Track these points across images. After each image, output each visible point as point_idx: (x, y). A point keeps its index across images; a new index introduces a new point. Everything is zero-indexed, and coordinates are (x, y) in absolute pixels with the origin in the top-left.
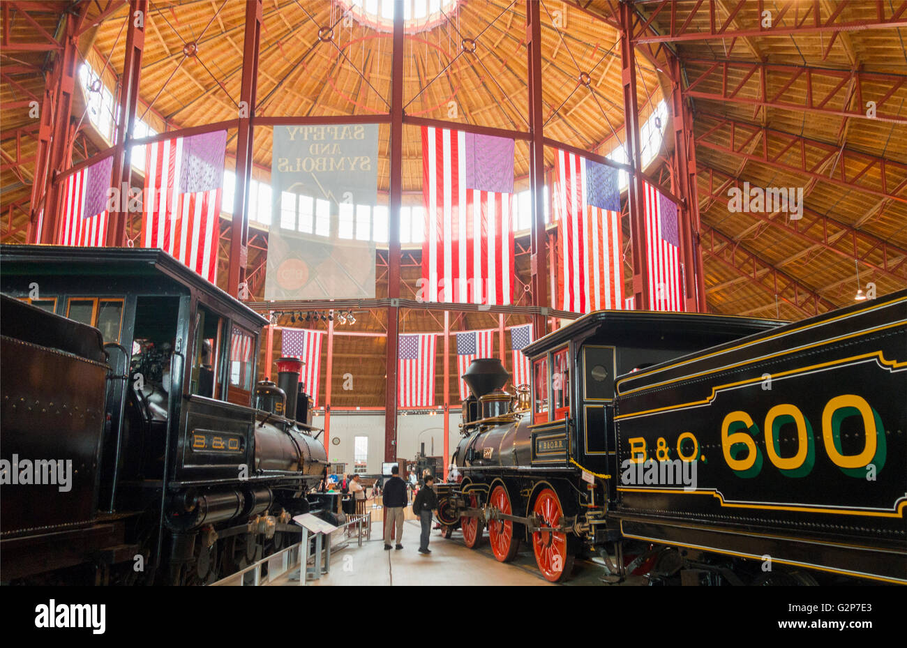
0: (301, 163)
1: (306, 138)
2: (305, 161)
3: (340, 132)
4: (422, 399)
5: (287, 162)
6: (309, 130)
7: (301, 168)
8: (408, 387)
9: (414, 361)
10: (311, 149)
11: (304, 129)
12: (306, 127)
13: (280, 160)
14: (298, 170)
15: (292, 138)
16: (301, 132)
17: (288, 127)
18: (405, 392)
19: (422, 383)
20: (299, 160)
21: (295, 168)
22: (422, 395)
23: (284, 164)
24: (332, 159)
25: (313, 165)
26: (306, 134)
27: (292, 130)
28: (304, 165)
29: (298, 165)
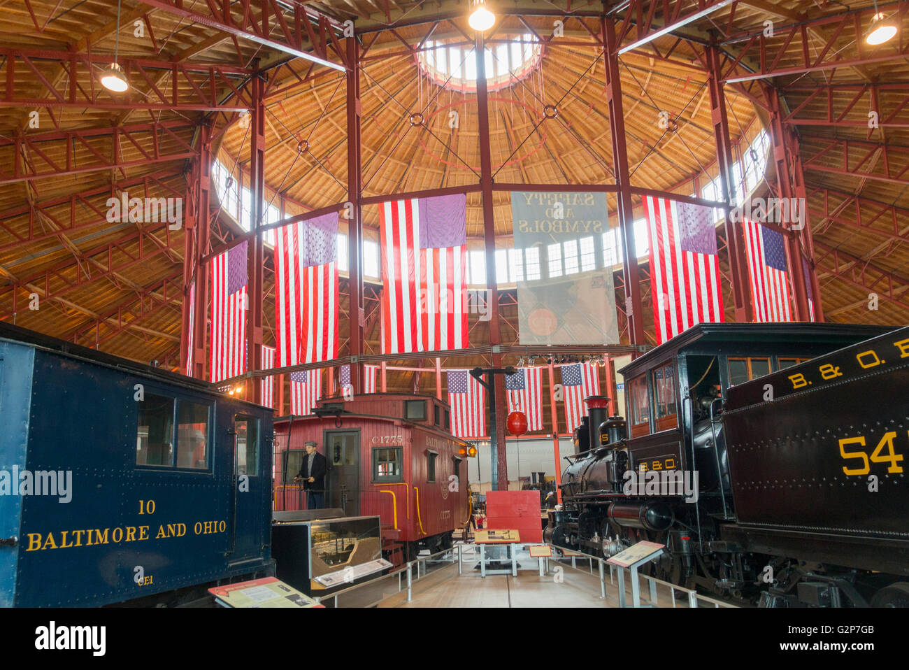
0: (539, 225)
1: (541, 203)
2: (543, 223)
3: (571, 198)
4: (473, 430)
5: (526, 223)
6: (543, 196)
7: (539, 228)
8: (459, 419)
9: (464, 395)
10: (547, 214)
11: (538, 195)
12: (541, 194)
13: (520, 222)
14: (537, 231)
15: (529, 203)
16: (536, 197)
17: (524, 193)
18: (456, 423)
19: (473, 415)
20: (537, 222)
21: (534, 229)
22: (473, 427)
23: (523, 226)
24: (567, 222)
25: (550, 227)
26: (541, 199)
27: (528, 196)
28: (542, 227)
29: (537, 227)
